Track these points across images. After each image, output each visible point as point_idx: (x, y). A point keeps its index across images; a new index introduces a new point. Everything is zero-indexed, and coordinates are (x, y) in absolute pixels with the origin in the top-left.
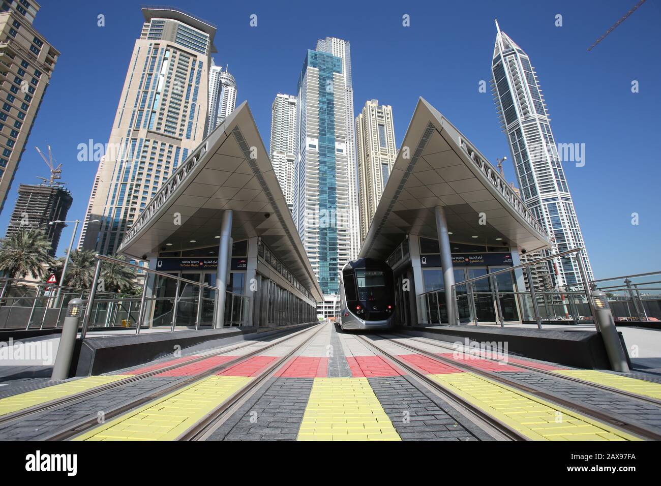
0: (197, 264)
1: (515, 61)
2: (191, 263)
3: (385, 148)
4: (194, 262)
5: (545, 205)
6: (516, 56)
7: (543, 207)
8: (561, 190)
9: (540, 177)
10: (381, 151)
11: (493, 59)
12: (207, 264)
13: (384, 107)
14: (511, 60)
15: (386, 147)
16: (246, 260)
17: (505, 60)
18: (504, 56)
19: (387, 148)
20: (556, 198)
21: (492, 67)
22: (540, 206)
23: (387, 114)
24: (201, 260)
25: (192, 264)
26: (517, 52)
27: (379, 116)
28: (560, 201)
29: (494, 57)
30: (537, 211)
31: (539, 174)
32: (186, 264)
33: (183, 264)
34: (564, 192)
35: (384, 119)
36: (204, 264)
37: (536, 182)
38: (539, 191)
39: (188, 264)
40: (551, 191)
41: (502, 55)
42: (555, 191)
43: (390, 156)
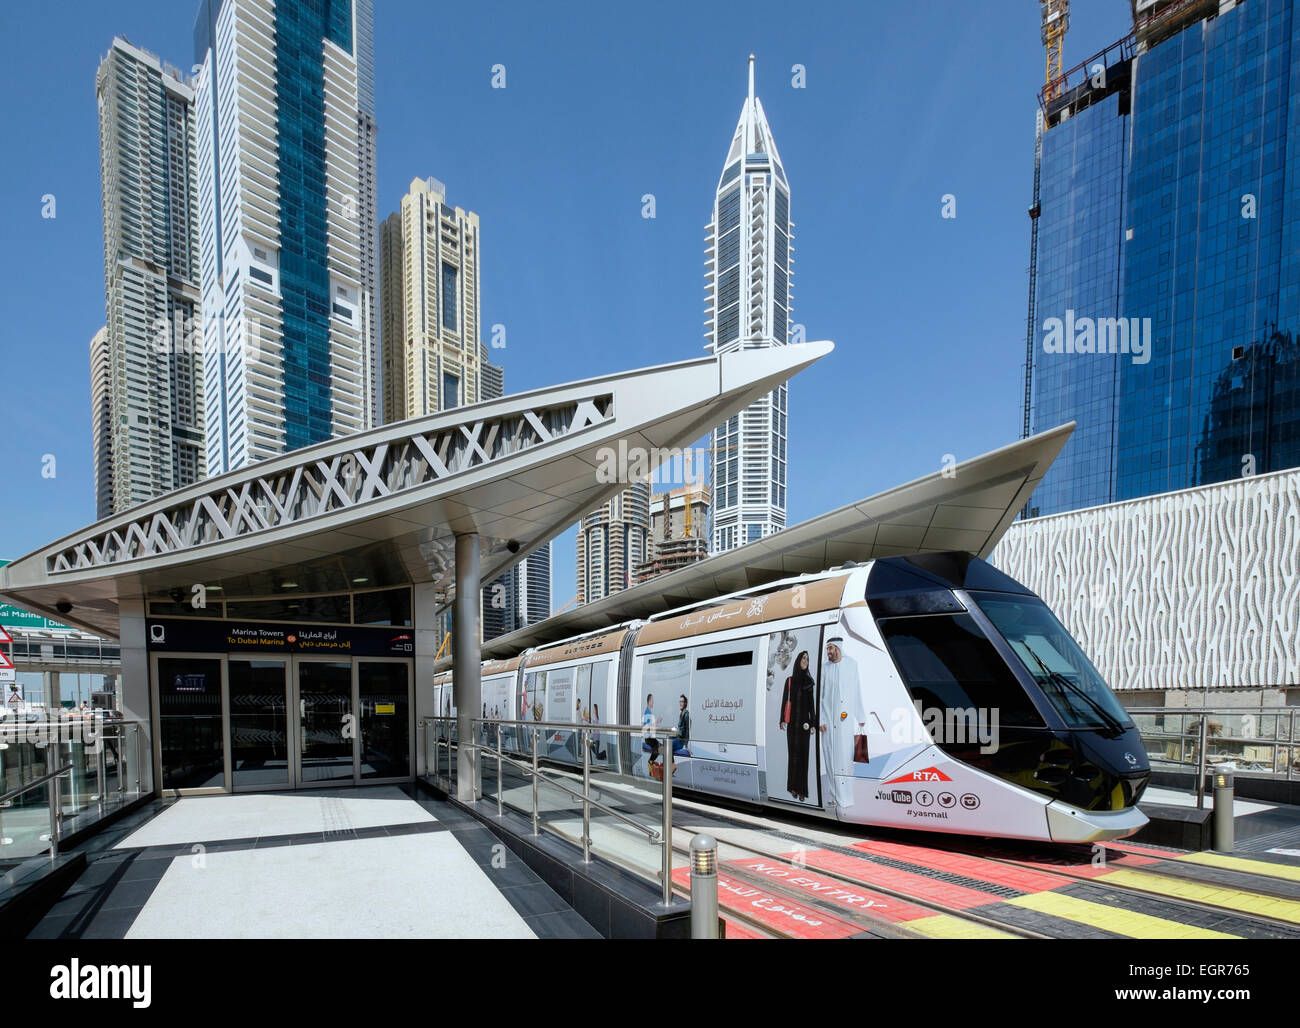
0: (279, 638)
1: (765, 194)
2: (259, 637)
3: (453, 334)
4: (270, 634)
5: (744, 526)
6: (769, 181)
7: (740, 529)
8: (774, 502)
9: (750, 471)
10: (445, 340)
11: (725, 170)
12: (307, 640)
13: (459, 212)
14: (759, 187)
15: (456, 330)
16: (411, 633)
17: (747, 181)
18: (748, 171)
19: (459, 334)
20: (764, 516)
21: (719, 192)
22: (736, 527)
23: (467, 239)
24: (293, 630)
25: (263, 637)
26: (773, 170)
27: (446, 239)
28: (769, 522)
29: (727, 166)
30: (730, 534)
31: (750, 465)
32: (245, 637)
33: (236, 637)
34: (778, 507)
35: (458, 251)
36: (300, 640)
37: (740, 479)
38: (740, 498)
39: (252, 637)
40: (759, 501)
41: (744, 166)
42: (765, 501)
43: (465, 358)
